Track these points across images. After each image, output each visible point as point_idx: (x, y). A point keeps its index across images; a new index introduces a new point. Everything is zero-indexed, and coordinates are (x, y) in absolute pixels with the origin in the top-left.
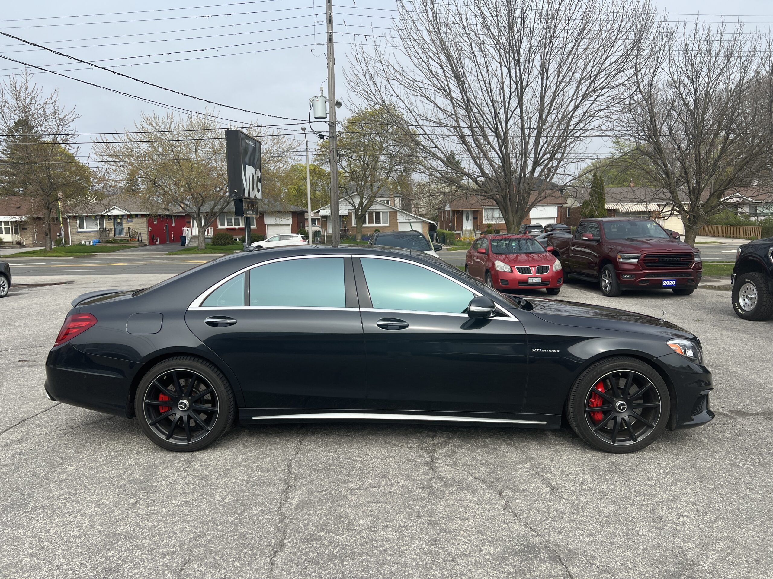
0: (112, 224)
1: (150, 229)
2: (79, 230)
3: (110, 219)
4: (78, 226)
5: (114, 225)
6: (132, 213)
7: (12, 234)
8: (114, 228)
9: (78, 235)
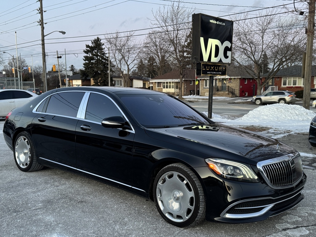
0: (221, 84)
1: (241, 87)
2: (205, 87)
3: (220, 81)
4: (205, 85)
5: (222, 85)
6: (232, 77)
7: (175, 88)
8: (222, 86)
9: (204, 90)
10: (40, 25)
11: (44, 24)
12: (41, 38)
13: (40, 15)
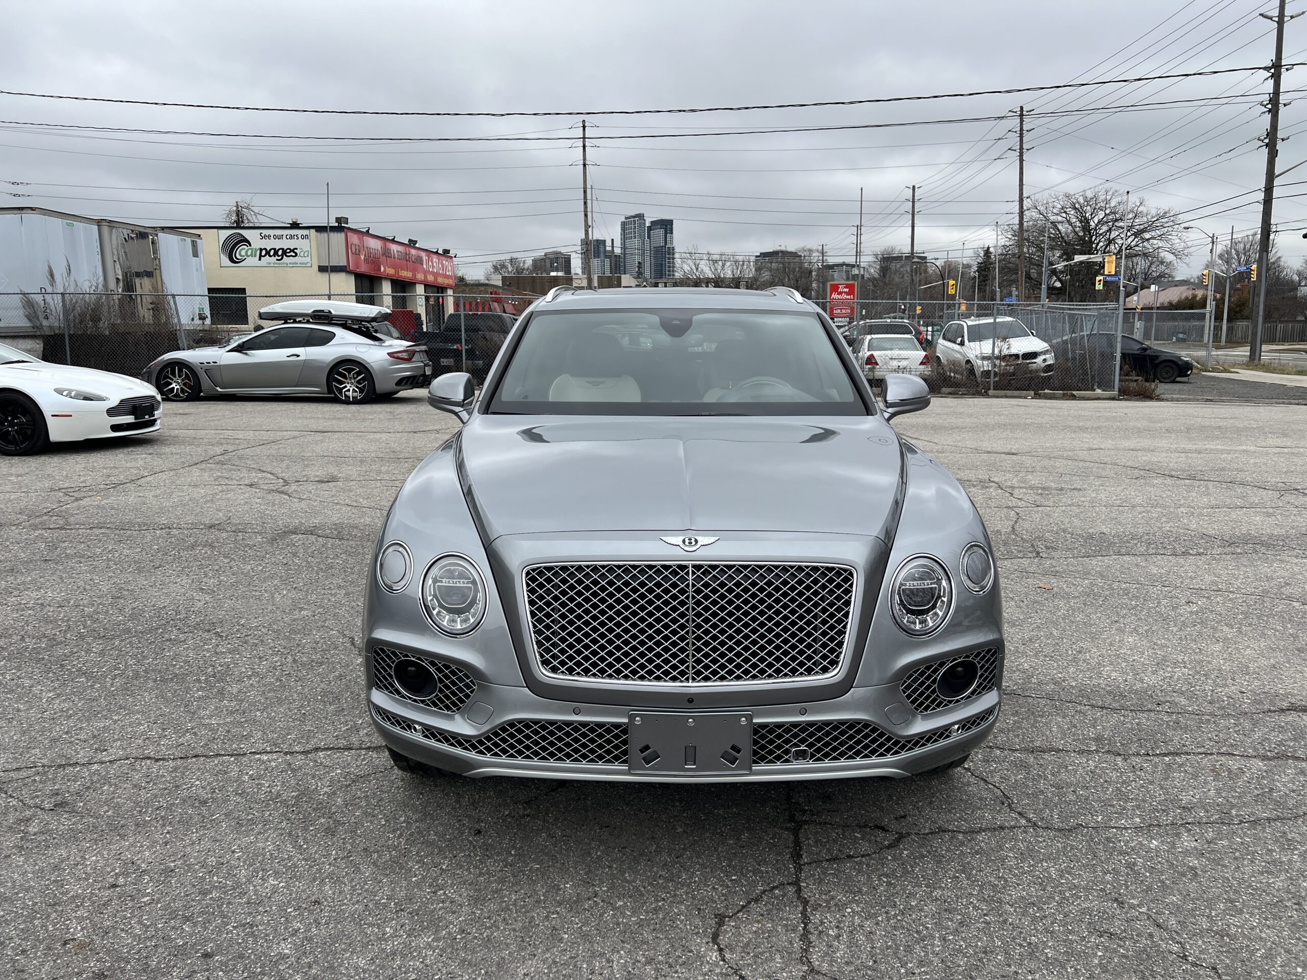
10: (1267, 145)
11: (1279, 142)
12: (1262, 185)
13: (1268, 117)
